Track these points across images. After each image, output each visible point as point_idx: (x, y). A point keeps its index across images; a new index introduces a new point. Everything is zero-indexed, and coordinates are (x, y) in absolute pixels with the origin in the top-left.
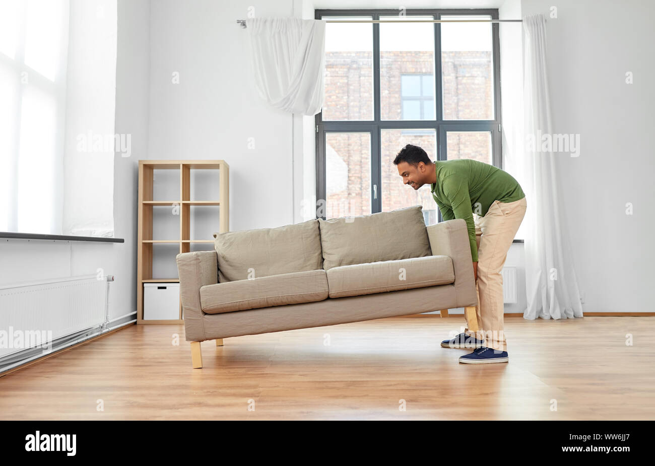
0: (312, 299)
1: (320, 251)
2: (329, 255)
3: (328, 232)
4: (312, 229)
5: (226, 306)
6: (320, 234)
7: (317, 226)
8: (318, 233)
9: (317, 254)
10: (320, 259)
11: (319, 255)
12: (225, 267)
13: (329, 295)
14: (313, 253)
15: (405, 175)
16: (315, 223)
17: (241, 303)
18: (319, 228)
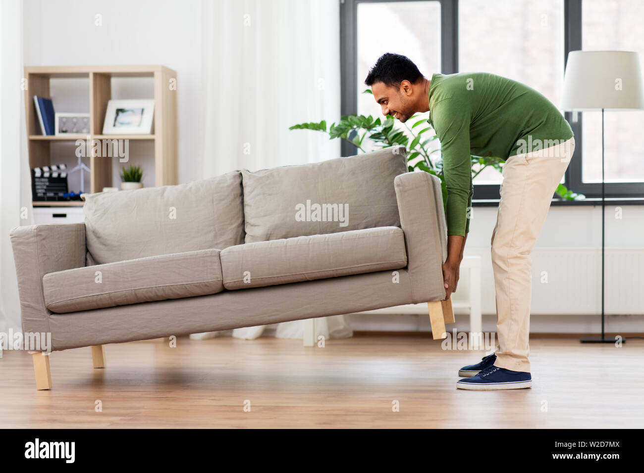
0: (199, 291)
1: (240, 221)
2: (253, 228)
3: (252, 192)
4: (229, 186)
5: (78, 301)
6: (242, 194)
7: (238, 181)
8: (239, 192)
9: (234, 225)
10: (240, 233)
11: (238, 226)
12: (96, 247)
13: (223, 285)
14: (229, 224)
15: (383, 102)
16: (235, 177)
17: (99, 297)
18: (241, 184)
